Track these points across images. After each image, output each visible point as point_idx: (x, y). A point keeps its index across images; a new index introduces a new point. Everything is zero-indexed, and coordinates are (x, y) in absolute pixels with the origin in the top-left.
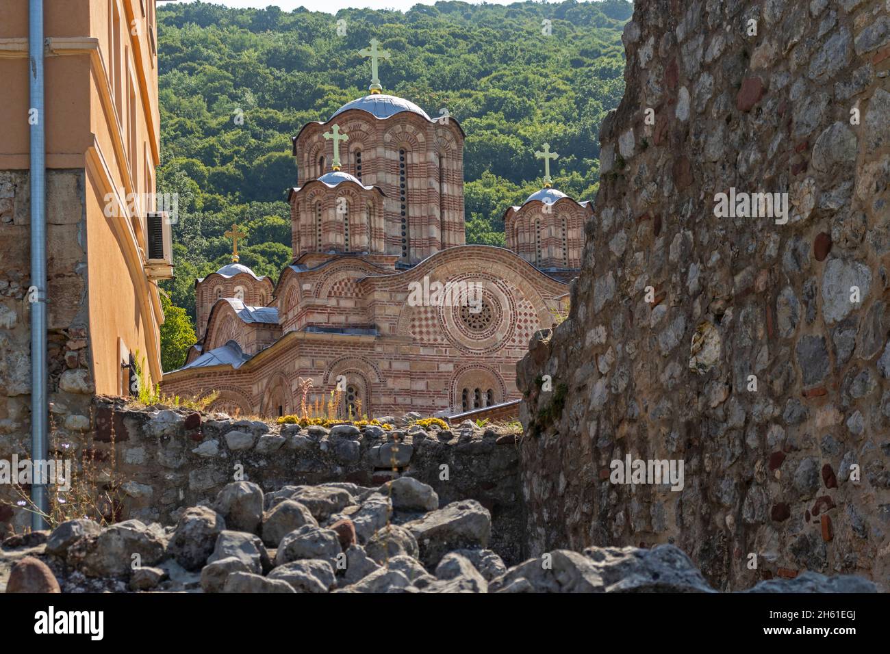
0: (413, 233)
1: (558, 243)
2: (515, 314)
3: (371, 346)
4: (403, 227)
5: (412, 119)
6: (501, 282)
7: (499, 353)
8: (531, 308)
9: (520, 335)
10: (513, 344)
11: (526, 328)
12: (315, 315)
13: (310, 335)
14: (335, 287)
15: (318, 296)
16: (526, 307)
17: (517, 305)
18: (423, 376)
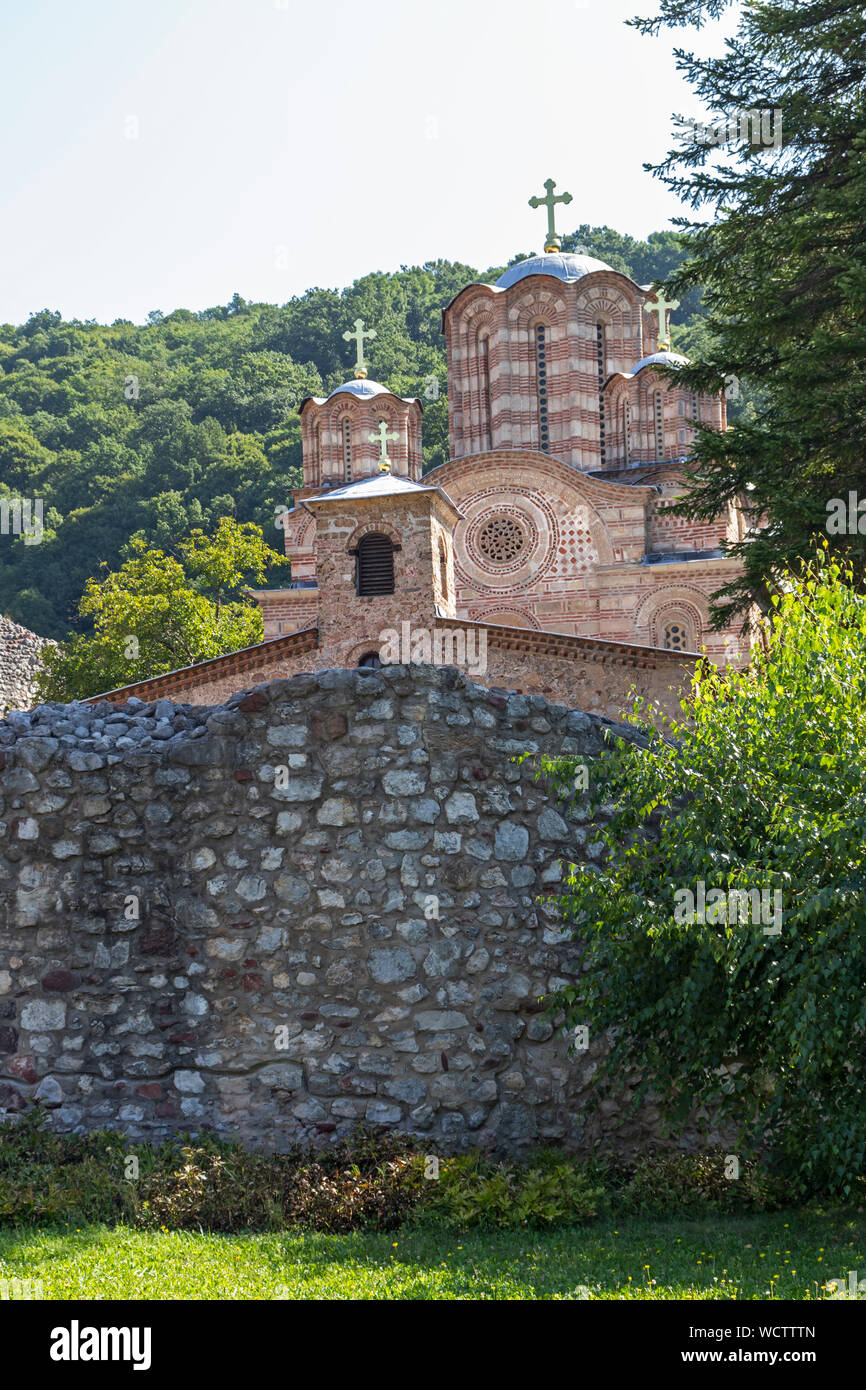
0: (555, 434)
2: (557, 534)
6: (535, 494)
7: (534, 588)
9: (564, 562)
10: (554, 574)
11: (572, 551)
12: (300, 567)
15: (300, 544)
16: (572, 522)
17: (560, 521)
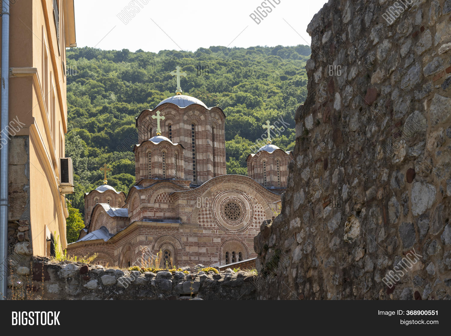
0: (199, 168)
1: (275, 173)
2: (253, 211)
3: (177, 229)
4: (194, 165)
5: (198, 108)
6: (245, 194)
7: (245, 232)
8: (261, 208)
9: (256, 223)
10: (252, 227)
11: (259, 219)
12: (148, 212)
13: (145, 223)
14: (158, 197)
15: (149, 202)
16: (259, 208)
17: (254, 206)
18: (204, 245)
